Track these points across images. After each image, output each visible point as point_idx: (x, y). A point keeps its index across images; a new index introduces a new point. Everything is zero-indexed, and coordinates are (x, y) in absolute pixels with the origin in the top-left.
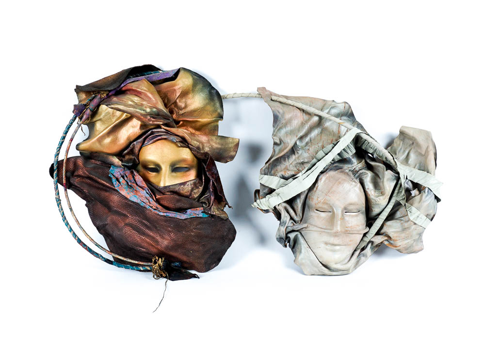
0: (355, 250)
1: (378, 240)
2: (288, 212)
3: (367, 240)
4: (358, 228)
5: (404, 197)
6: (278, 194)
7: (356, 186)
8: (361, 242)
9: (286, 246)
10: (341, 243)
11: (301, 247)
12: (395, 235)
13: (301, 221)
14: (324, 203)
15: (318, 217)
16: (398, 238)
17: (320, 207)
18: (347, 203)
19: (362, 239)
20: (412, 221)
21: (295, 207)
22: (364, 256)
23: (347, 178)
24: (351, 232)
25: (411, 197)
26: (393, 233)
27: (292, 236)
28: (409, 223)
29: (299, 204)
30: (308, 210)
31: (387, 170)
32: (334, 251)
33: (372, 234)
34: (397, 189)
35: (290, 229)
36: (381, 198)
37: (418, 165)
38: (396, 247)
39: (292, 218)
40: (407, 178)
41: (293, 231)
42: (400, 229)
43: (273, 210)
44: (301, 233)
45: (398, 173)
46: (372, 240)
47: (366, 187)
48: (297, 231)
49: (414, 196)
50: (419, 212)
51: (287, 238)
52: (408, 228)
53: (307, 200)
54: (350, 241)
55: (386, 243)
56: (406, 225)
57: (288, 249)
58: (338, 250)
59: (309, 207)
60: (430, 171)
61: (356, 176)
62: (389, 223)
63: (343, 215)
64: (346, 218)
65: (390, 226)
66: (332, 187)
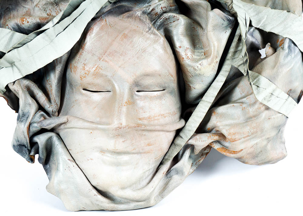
0: (161, 163)
1: (201, 142)
2: (33, 96)
3: (181, 142)
4: (162, 121)
5: (245, 60)
6: (12, 64)
7: (156, 41)
8: (172, 148)
9: (32, 160)
10: (129, 149)
11: (58, 160)
12: (232, 131)
13: (59, 111)
14: (96, 75)
15: (87, 102)
16: (237, 137)
17: (89, 84)
18: (138, 73)
19: (173, 142)
20: (261, 103)
21: (48, 86)
22: (177, 172)
23: (141, 26)
24: (148, 128)
25: (259, 60)
26: (227, 128)
27: (41, 140)
28: (257, 106)
29: (53, 80)
30: (70, 90)
31: (212, 9)
32: (117, 164)
33: (190, 131)
34: (234, 44)
35: (36, 127)
36: (205, 62)
37: (270, 3)
38: (235, 152)
39: (41, 108)
40: (251, 25)
41: (43, 131)
42: (242, 119)
43: (4, 94)
44: (58, 135)
45: (235, 15)
46: (192, 142)
47: (177, 44)
48: (52, 130)
49: (265, 58)
50: (273, 86)
51: (33, 144)
52: (254, 116)
53: (68, 73)
54: (149, 145)
55: (216, 147)
56: (252, 111)
57: (38, 166)
58: (127, 163)
59: (71, 85)
60: (292, 10)
61: (158, 23)
62: (221, 109)
63: (132, 95)
64: (138, 102)
65: (222, 115)
66: (111, 44)
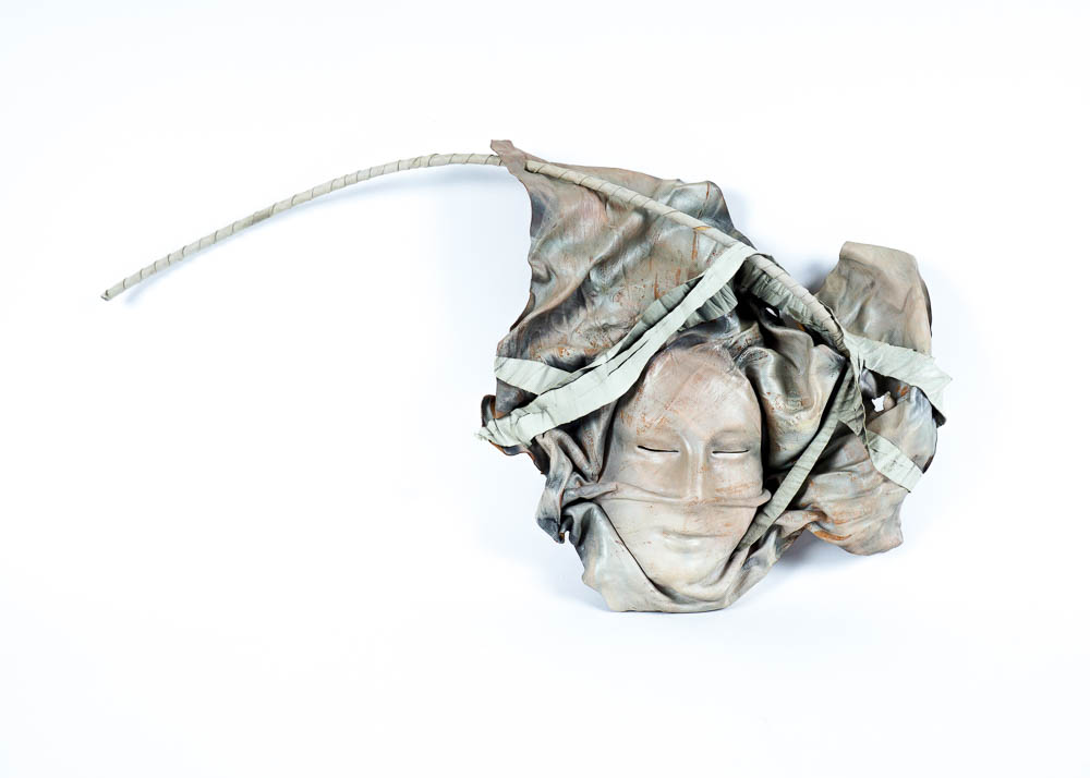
0: (737, 550)
1: (795, 521)
2: (567, 453)
3: (766, 522)
4: (746, 493)
5: (860, 413)
6: (543, 409)
7: (738, 385)
8: (753, 528)
9: (561, 539)
10: (702, 531)
11: (600, 541)
12: (837, 509)
13: (600, 475)
14: (660, 429)
15: (644, 465)
16: (845, 517)
17: (648, 440)
18: (717, 429)
19: (754, 521)
20: (879, 473)
21: (586, 440)
22: (759, 562)
23: (719, 365)
24: (729, 503)
26: (831, 505)
27: (577, 513)
28: (872, 477)
29: (596, 432)
30: (618, 447)
31: (815, 345)
32: (686, 551)
33: (778, 506)
34: (842, 392)
35: (572, 495)
36: (804, 415)
37: (886, 336)
38: (840, 538)
39: (576, 469)
40: (864, 367)
41: (580, 501)
42: (850, 492)
43: (529, 448)
44: (600, 506)
45: (845, 354)
46: (780, 522)
47: (765, 389)
48: (591, 500)
49: (883, 412)
50: (897, 451)
51: (565, 519)
52: (869, 491)
53: (616, 423)
54: (727, 525)
55: (814, 529)
56: (865, 482)
57: (568, 546)
58: (698, 550)
59: (620, 439)
60: (918, 349)
61: (740, 360)
62: (821, 479)
63: (707, 458)
64: (715, 466)
65: (823, 487)
66: (680, 388)
